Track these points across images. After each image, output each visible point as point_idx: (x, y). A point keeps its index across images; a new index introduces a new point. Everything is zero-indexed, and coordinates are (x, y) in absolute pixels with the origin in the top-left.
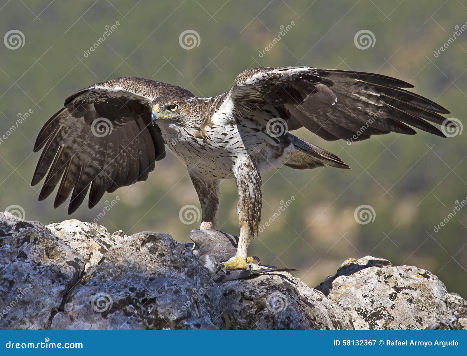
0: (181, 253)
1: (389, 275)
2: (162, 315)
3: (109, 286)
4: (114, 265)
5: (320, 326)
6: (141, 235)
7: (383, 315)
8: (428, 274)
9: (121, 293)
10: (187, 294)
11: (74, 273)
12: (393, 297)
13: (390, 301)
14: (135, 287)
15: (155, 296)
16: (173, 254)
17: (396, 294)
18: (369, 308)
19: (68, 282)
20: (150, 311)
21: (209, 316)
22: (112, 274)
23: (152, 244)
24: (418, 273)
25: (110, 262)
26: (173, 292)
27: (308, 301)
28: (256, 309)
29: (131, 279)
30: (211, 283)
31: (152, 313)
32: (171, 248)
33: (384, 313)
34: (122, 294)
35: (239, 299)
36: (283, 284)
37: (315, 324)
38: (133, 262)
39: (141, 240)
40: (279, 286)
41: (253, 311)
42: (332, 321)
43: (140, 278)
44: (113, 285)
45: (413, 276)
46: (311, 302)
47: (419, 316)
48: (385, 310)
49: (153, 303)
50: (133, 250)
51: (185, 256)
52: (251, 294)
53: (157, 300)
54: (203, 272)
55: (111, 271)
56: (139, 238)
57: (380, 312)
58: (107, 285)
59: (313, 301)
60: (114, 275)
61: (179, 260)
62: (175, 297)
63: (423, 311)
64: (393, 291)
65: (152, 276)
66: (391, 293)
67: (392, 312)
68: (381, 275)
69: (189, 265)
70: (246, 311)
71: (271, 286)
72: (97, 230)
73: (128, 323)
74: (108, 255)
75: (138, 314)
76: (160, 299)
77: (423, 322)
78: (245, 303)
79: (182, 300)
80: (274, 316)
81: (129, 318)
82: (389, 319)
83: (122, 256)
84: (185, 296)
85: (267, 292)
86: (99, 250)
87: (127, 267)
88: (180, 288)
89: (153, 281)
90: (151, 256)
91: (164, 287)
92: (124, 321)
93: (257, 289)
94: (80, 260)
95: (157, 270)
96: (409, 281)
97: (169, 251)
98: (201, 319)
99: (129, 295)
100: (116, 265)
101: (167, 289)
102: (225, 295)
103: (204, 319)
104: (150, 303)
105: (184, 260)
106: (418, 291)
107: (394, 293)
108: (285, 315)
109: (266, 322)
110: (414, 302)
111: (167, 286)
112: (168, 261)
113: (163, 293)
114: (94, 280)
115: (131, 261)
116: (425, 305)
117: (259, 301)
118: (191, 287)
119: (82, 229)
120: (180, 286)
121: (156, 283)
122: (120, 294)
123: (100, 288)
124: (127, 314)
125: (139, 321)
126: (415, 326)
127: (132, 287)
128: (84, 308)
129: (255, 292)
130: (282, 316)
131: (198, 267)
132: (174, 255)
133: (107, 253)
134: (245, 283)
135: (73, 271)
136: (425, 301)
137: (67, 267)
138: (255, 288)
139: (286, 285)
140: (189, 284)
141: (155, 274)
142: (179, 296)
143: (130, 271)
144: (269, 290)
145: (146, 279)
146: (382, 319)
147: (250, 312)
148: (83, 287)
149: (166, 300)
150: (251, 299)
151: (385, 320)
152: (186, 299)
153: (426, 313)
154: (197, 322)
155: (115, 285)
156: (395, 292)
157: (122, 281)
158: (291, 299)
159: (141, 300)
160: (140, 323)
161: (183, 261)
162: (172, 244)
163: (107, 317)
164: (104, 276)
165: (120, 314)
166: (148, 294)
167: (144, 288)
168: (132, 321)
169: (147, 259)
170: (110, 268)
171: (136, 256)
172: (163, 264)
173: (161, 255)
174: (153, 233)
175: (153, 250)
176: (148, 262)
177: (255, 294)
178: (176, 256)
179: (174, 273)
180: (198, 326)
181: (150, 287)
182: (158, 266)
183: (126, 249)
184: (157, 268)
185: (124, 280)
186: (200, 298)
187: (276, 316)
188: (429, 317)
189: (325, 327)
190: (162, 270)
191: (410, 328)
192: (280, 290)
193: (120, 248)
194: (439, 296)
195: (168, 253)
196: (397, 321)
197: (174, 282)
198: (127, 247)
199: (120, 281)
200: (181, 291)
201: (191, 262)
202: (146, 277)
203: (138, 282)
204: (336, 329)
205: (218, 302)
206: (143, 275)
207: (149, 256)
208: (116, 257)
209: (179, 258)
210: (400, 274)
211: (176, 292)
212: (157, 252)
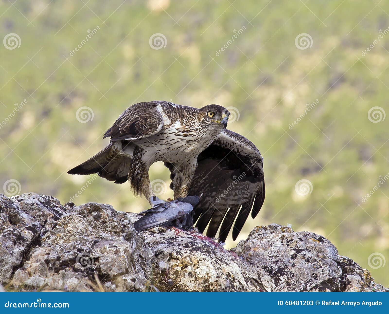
0: (120, 221)
1: (290, 239)
2: (105, 272)
3: (60, 247)
4: (65, 230)
5: (234, 281)
6: (87, 206)
7: (286, 272)
8: (322, 239)
9: (71, 253)
10: (125, 254)
11: (32, 237)
12: (294, 257)
13: (291, 261)
14: (82, 248)
15: (98, 256)
16: (114, 221)
17: (296, 255)
18: (274, 266)
19: (27, 244)
20: (94, 267)
21: (143, 273)
22: (63, 237)
23: (96, 213)
24: (314, 238)
25: (61, 227)
26: (113, 252)
27: (224, 260)
28: (182, 267)
29: (79, 242)
30: (145, 245)
31: (96, 269)
32: (112, 216)
33: (286, 270)
34: (71, 254)
35: (168, 259)
36: (204, 246)
37: (230, 279)
38: (80, 228)
39: (87, 209)
40: (200, 248)
41: (179, 269)
42: (244, 276)
43: (87, 241)
44: (64, 246)
45: (311, 241)
46: (226, 261)
47: (315, 273)
48: (287, 268)
49: (97, 262)
50: (81, 217)
51: (124, 223)
52: (177, 254)
53: (100, 259)
54: (138, 236)
55: (62, 235)
56: (85, 208)
57: (283, 269)
58: (59, 246)
59: (228, 260)
60: (65, 238)
61: (118, 226)
62: (115, 257)
63: (318, 269)
64: (294, 252)
65: (96, 239)
66: (292, 254)
67: (293, 270)
68: (284, 240)
69: (127, 230)
70: (173, 268)
71: (194, 248)
72: (51, 202)
73: (76, 277)
74: (60, 222)
75: (84, 270)
76: (103, 258)
77: (318, 278)
78: (173, 263)
79: (121, 259)
80: (196, 273)
81: (77, 273)
82: (291, 275)
83: (71, 222)
84: (123, 255)
85: (190, 253)
86: (52, 217)
87: (76, 232)
88: (120, 249)
89: (97, 244)
90: (95, 223)
91: (106, 248)
92: (73, 275)
93: (182, 250)
94: (37, 226)
95: (100, 234)
96: (307, 244)
97: (110, 219)
98: (136, 274)
99: (77, 254)
100: (66, 230)
101: (108, 250)
102: (156, 255)
103: (138, 275)
105: (122, 226)
106: (314, 252)
107: (294, 254)
108: (205, 272)
109: (190, 277)
110: (310, 262)
111: (109, 248)
112: (110, 227)
113: (106, 253)
114: (48, 242)
116: (320, 264)
117: (184, 260)
118: (128, 248)
119: (39, 200)
120: (119, 247)
121: (99, 245)
122: (70, 254)
123: (53, 249)
124: (75, 270)
125: (85, 276)
126: (312, 281)
127: (80, 248)
128: (40, 265)
129: (180, 253)
130: (202, 273)
131: (134, 232)
132: (114, 222)
133: (59, 220)
134: (172, 246)
135: (31, 235)
136: (319, 260)
137: (26, 232)
138: (181, 249)
139: (206, 247)
140: (127, 246)
141: (98, 237)
142: (119, 256)
143: (78, 235)
144: (192, 251)
145: (91, 242)
146: (285, 275)
147: (176, 269)
148: (40, 247)
149: (108, 259)
150: (178, 259)
151: (287, 276)
152: (124, 258)
153: (321, 271)
154: (133, 277)
155: (66, 246)
156: (295, 253)
158: (210, 258)
160: (87, 278)
161: (122, 227)
162: (113, 213)
163: (59, 273)
164: (56, 239)
165: (69, 270)
166: (93, 254)
167: (89, 249)
168: (79, 277)
169: (92, 225)
170: (62, 233)
171: (83, 223)
172: (105, 229)
173: (104, 222)
174: (97, 204)
175: (97, 218)
176: (93, 228)
177: (181, 255)
178: (116, 223)
179: (115, 237)
180: (134, 280)
181: (95, 249)
182: (101, 231)
183: (75, 217)
184: (101, 233)
185: (73, 243)
186: (136, 257)
187: (198, 273)
188: (323, 274)
189: (238, 282)
190: (104, 235)
191: (307, 282)
192: (201, 252)
193: (70, 216)
194: (332, 257)
195: (110, 220)
196: (296, 277)
197: (114, 245)
198: (75, 215)
199: (70, 244)
200: (120, 252)
201: (129, 228)
202: (91, 240)
203: (84, 244)
204: (247, 283)
205: (150, 261)
206: (89, 239)
207: (94, 223)
208: (66, 224)
209: (118, 225)
210: (300, 239)
211: (116, 253)
212: (100, 219)
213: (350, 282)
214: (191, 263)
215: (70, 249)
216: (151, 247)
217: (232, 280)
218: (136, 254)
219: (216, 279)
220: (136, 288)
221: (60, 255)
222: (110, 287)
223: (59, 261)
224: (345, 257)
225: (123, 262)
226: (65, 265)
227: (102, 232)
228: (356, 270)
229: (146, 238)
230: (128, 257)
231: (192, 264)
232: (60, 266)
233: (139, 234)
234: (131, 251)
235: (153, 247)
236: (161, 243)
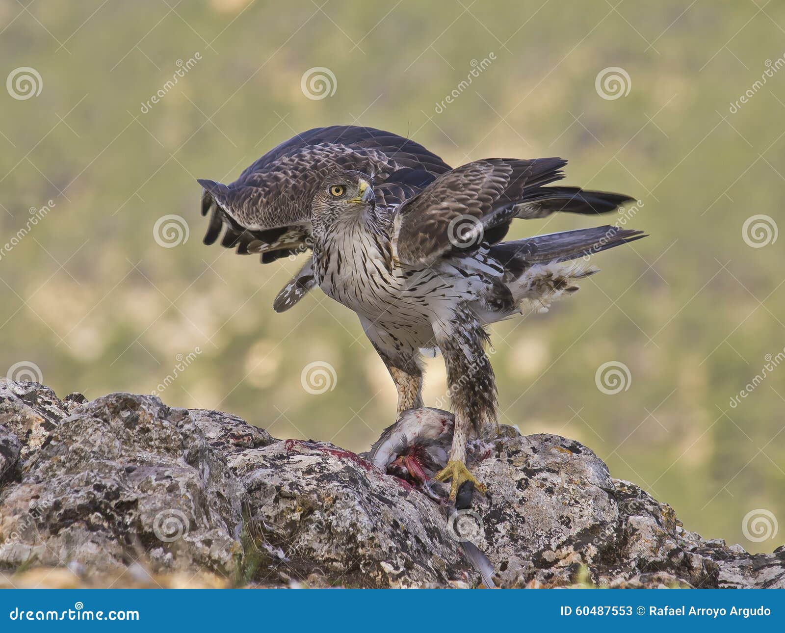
0: (177, 426)
1: (514, 450)
2: (150, 528)
3: (60, 483)
4: (68, 449)
5: (405, 536)
6: (110, 399)
7: (507, 514)
8: (578, 447)
9: (81, 494)
10: (188, 491)
11: (2, 464)
12: (521, 485)
13: (518, 492)
14: (103, 483)
15: (136, 498)
16: (163, 428)
17: (526, 480)
18: (485, 505)
20: (128, 520)
21: (225, 528)
22: (64, 463)
23: (129, 413)
24: (561, 445)
25: (61, 443)
26: (165, 489)
27: (385, 496)
28: (302, 512)
29: (96, 471)
30: (227, 473)
31: (132, 524)
32: (161, 418)
33: (508, 511)
34: (82, 496)
35: (274, 497)
36: (343, 470)
37: (398, 534)
38: (98, 443)
39: (110, 406)
40: (336, 474)
41: (296, 516)
42: (425, 527)
43: (111, 468)
44: (67, 481)
45: (555, 451)
46: (389, 498)
47: (565, 514)
48: (510, 507)
49: (133, 509)
50: (99, 423)
51: (183, 430)
52: (291, 488)
53: (139, 503)
54: (213, 455)
55: (63, 458)
56: (107, 404)
57: (503, 510)
58: (58, 481)
59: (394, 496)
60: (68, 465)
61: (173, 437)
62: (169, 498)
63: (571, 506)
64: (522, 475)
65: (131, 465)
66: (518, 478)
67: (521, 510)
68: (502, 451)
69: (191, 444)
70: (285, 516)
71: (325, 475)
72: (38, 393)
73: (93, 542)
74: (57, 432)
75: (109, 527)
76: (145, 501)
77: (571, 524)
78: (283, 505)
79: (181, 502)
80: (331, 523)
81: (95, 533)
82: (518, 521)
83: (80, 433)
84: (184, 495)
85: (318, 485)
86: (42, 425)
87: (90, 451)
88: (177, 482)
89: (132, 474)
90: (127, 433)
91: (150, 482)
92: (87, 538)
93: (301, 480)
94: (12, 442)
95: (138, 454)
96: (548, 459)
97: (156, 423)
98: (212, 531)
99: (93, 496)
100: (70, 448)
101: (155, 485)
102: (250, 491)
103: (217, 532)
104: (128, 509)
105: (181, 437)
106: (563, 474)
107: (524, 479)
108: (349, 521)
109: (319, 532)
110: (556, 493)
111: (156, 480)
112: (156, 440)
113: (150, 492)
114: (36, 474)
115: (95, 442)
116: (574, 497)
117: (305, 499)
118: (195, 480)
119: (13, 392)
120: (176, 479)
121: (137, 475)
122: (79, 495)
123: (45, 486)
124: (92, 528)
125: (112, 539)
126: (560, 531)
127: (98, 483)
129: (298, 485)
130: (343, 522)
131: (206, 447)
132: (165, 430)
133: (56, 430)
134: (282, 471)
135: (1, 460)
136: (573, 490)
138: (299, 478)
139: (348, 472)
140: (192, 476)
141: (135, 460)
142: (176, 496)
143: (93, 457)
144: (322, 481)
145: (121, 470)
146: (506, 522)
147: (291, 518)
148: (19, 485)
149: (154, 503)
150: (293, 498)
151: (511, 523)
152: (188, 500)
153: (577, 510)
154: (205, 537)
155: (70, 481)
156: (525, 477)
157: (82, 474)
158: (357, 494)
159: (113, 503)
160: (114, 542)
161: (180, 439)
162: (161, 412)
163: (59, 533)
164: (51, 467)
165: (79, 527)
166: (125, 494)
167: (117, 484)
168: (99, 540)
169: (122, 437)
170: (62, 455)
171: (103, 433)
172: (147, 444)
173: (145, 430)
174: (129, 395)
175: (131, 423)
176: (124, 443)
177: (298, 489)
178: (168, 432)
179: (167, 459)
180: (208, 543)
181: (128, 484)
182: (140, 447)
183: (87, 422)
184: (139, 451)
185: (84, 474)
186: (210, 497)
187: (334, 523)
188: (581, 516)
189: (414, 539)
190: (146, 455)
191: (551, 534)
192: (339, 481)
193: (76, 421)
194: (597, 481)
195: (156, 426)
196: (529, 525)
197: (166, 474)
198: (87, 419)
199: (78, 476)
200: (179, 487)
201: (194, 440)
202: (120, 466)
203: (107, 476)
204: (432, 540)
205: (239, 503)
206: (117, 464)
207: (124, 432)
208: (70, 437)
209: (173, 435)
210: (533, 448)
211: (171, 490)
212: (137, 424)
213: (635, 530)
214: (320, 503)
215: (79, 485)
216: (240, 475)
217: (403, 535)
218: (210, 490)
219: (371, 535)
220: (213, 558)
221: (60, 498)
222: (161, 557)
223: (59, 510)
224: (624, 482)
225: (185, 507)
226: (71, 518)
227: (140, 449)
228: (646, 506)
229: (229, 458)
230: (194, 497)
231: (322, 506)
232: (61, 520)
233: (216, 451)
234: (199, 485)
235: (244, 475)
236: (259, 468)
